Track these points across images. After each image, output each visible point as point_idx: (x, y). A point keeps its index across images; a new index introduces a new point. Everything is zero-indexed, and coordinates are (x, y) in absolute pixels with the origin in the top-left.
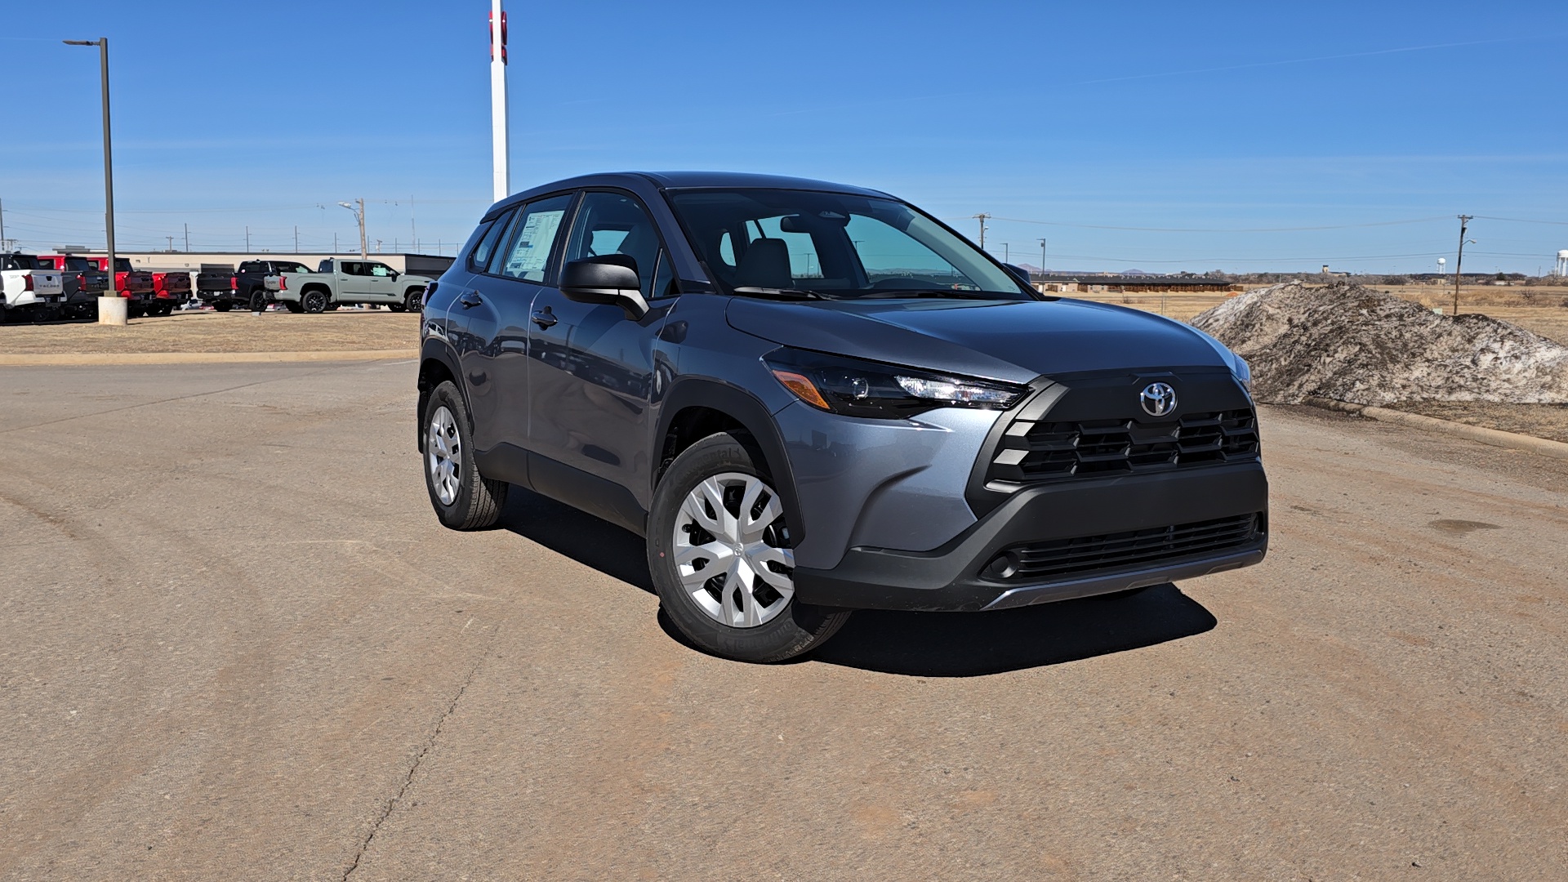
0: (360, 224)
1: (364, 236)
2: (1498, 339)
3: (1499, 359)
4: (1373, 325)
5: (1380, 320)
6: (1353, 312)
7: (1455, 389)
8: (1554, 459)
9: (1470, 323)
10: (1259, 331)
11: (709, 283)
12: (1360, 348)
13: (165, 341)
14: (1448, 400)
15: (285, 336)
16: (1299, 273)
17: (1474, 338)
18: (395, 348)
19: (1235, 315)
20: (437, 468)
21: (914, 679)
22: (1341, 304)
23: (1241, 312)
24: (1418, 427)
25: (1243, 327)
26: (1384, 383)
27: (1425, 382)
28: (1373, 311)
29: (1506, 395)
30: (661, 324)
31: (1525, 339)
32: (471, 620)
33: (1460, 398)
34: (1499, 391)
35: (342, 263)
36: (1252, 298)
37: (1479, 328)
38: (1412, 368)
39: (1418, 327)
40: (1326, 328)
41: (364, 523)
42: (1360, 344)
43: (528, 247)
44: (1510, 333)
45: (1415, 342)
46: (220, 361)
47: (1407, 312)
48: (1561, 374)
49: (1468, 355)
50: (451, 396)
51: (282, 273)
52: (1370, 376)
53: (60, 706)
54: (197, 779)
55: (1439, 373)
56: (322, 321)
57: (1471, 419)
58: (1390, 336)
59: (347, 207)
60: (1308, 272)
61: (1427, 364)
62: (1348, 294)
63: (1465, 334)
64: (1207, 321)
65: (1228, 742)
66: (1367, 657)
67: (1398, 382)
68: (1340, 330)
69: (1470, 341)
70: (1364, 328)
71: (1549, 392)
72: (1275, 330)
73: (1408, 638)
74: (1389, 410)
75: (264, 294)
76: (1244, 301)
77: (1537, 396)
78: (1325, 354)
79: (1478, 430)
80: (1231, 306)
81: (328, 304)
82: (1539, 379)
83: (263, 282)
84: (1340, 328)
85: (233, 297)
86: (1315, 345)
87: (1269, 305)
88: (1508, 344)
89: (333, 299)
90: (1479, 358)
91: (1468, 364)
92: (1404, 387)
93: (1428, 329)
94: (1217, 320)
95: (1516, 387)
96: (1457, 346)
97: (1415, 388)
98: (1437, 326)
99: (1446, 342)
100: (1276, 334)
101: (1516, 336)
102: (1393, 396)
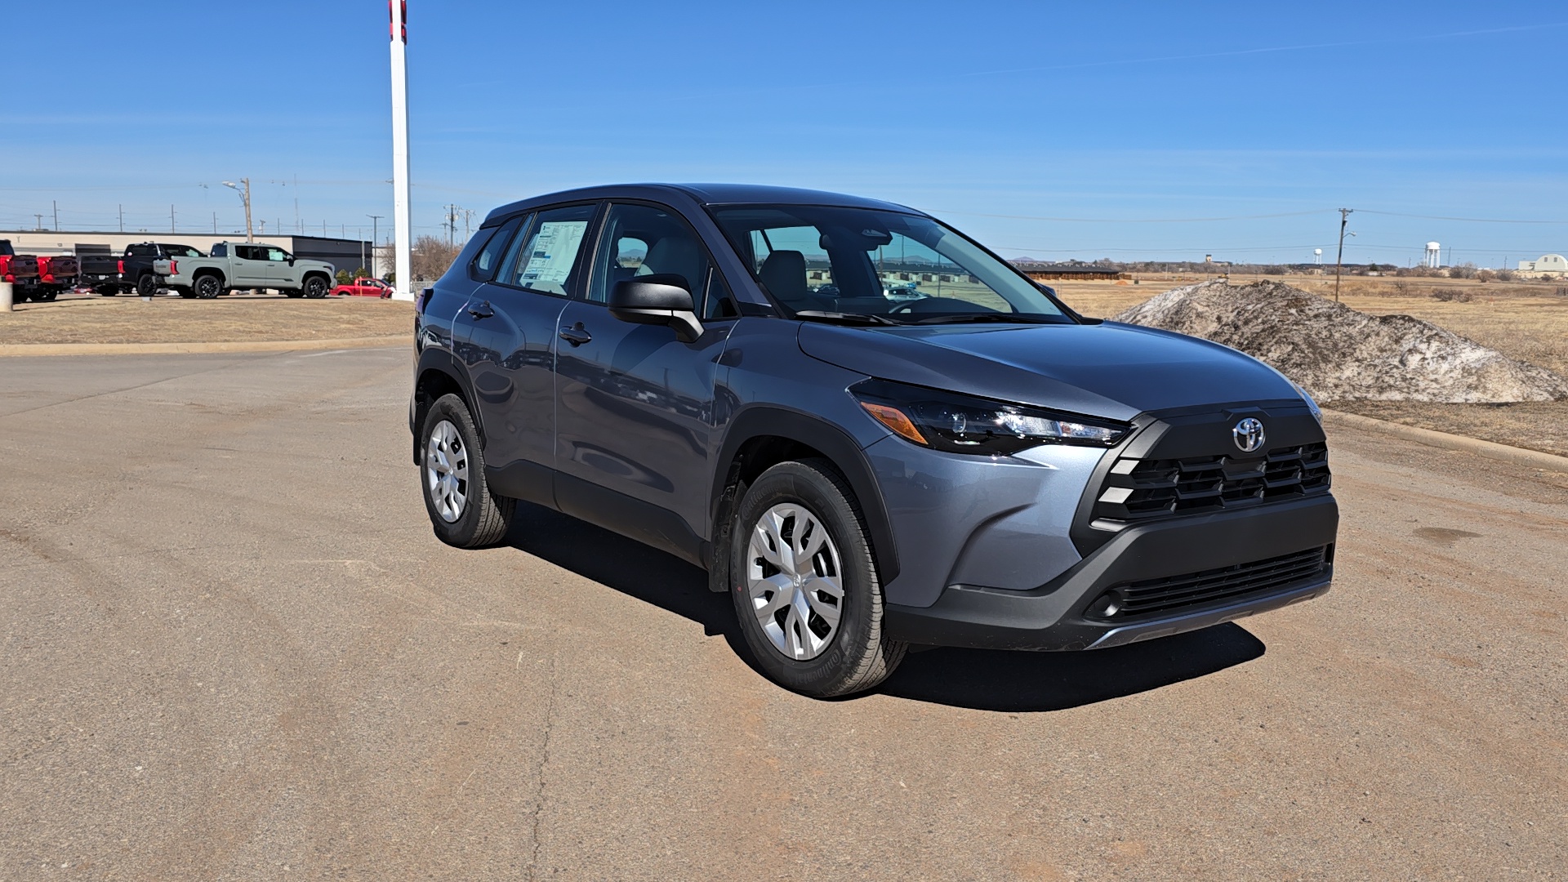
0: (245, 204)
1: (250, 216)
2: (1425, 340)
3: (1427, 359)
4: (1303, 324)
5: (1310, 320)
6: (1282, 312)
7: (1386, 388)
8: (1497, 461)
9: (1396, 324)
10: (1189, 328)
11: (770, 306)
12: (1293, 348)
13: (61, 330)
14: (1380, 399)
15: (186, 325)
16: (1183, 262)
17: (1401, 338)
18: (306, 339)
19: (1163, 312)
20: (437, 485)
21: (1005, 716)
22: (1269, 303)
23: (1168, 309)
24: (1358, 427)
25: (1173, 325)
26: (1318, 382)
27: (1356, 381)
28: (1302, 311)
29: (1434, 395)
30: (719, 348)
31: (1450, 340)
32: (522, 653)
33: (1390, 397)
34: (1428, 391)
35: (236, 247)
36: (1179, 295)
37: (1405, 329)
38: (1343, 367)
39: (1347, 327)
40: (1257, 327)
41: (357, 541)
42: (1293, 343)
43: (544, 257)
44: (1436, 334)
45: (1345, 341)
46: (125, 352)
47: (1335, 312)
48: (1486, 375)
49: (1396, 355)
50: (456, 410)
51: (173, 257)
52: (1304, 375)
53: (121, 761)
54: (311, 845)
55: (1368, 373)
56: (219, 308)
57: (1408, 420)
58: (1320, 335)
59: (231, 187)
60: (1193, 261)
61: (1357, 363)
62: (1275, 293)
63: (1393, 335)
64: (1135, 318)
65: (1339, 779)
66: (1426, 682)
67: (1331, 381)
68: (1272, 330)
69: (1397, 341)
70: (1295, 327)
71: (1475, 392)
72: (1205, 328)
73: (1454, 660)
74: (1327, 410)
75: (154, 278)
76: (1171, 298)
77: (1464, 396)
78: (1259, 353)
79: (1418, 431)
80: (1157, 303)
81: (222, 288)
82: (1465, 380)
83: (152, 266)
84: (1272, 327)
85: (120, 281)
86: (1248, 344)
87: (1199, 303)
88: (1435, 345)
89: (227, 284)
90: (1407, 359)
91: (1397, 363)
92: (1336, 386)
93: (1357, 329)
94: (1145, 317)
95: (1444, 387)
96: (1385, 346)
97: (1347, 388)
98: (1364, 327)
99: (1375, 342)
100: (1206, 332)
101: (1441, 337)
102: (1326, 395)
